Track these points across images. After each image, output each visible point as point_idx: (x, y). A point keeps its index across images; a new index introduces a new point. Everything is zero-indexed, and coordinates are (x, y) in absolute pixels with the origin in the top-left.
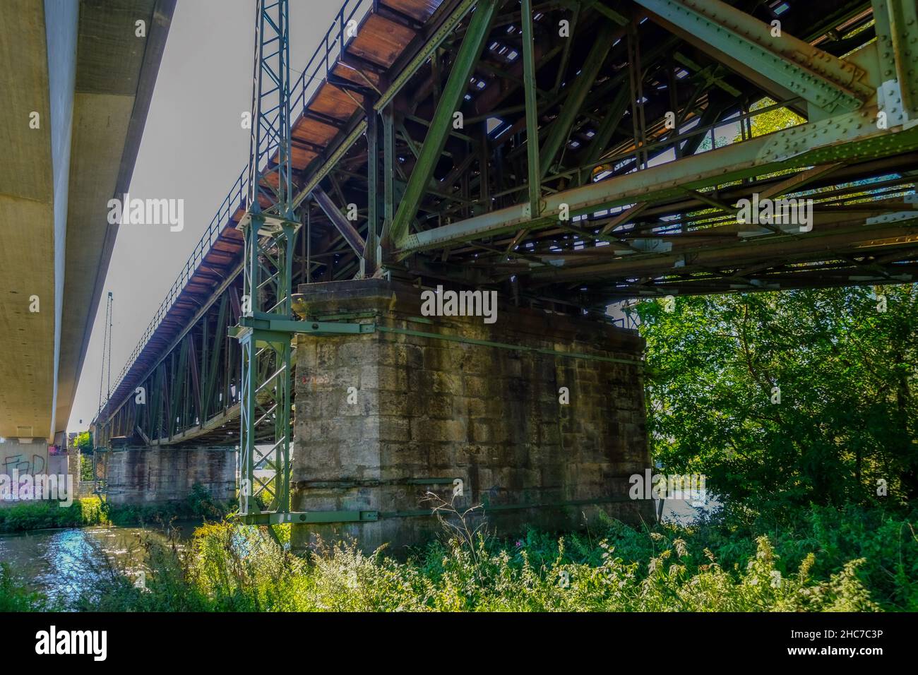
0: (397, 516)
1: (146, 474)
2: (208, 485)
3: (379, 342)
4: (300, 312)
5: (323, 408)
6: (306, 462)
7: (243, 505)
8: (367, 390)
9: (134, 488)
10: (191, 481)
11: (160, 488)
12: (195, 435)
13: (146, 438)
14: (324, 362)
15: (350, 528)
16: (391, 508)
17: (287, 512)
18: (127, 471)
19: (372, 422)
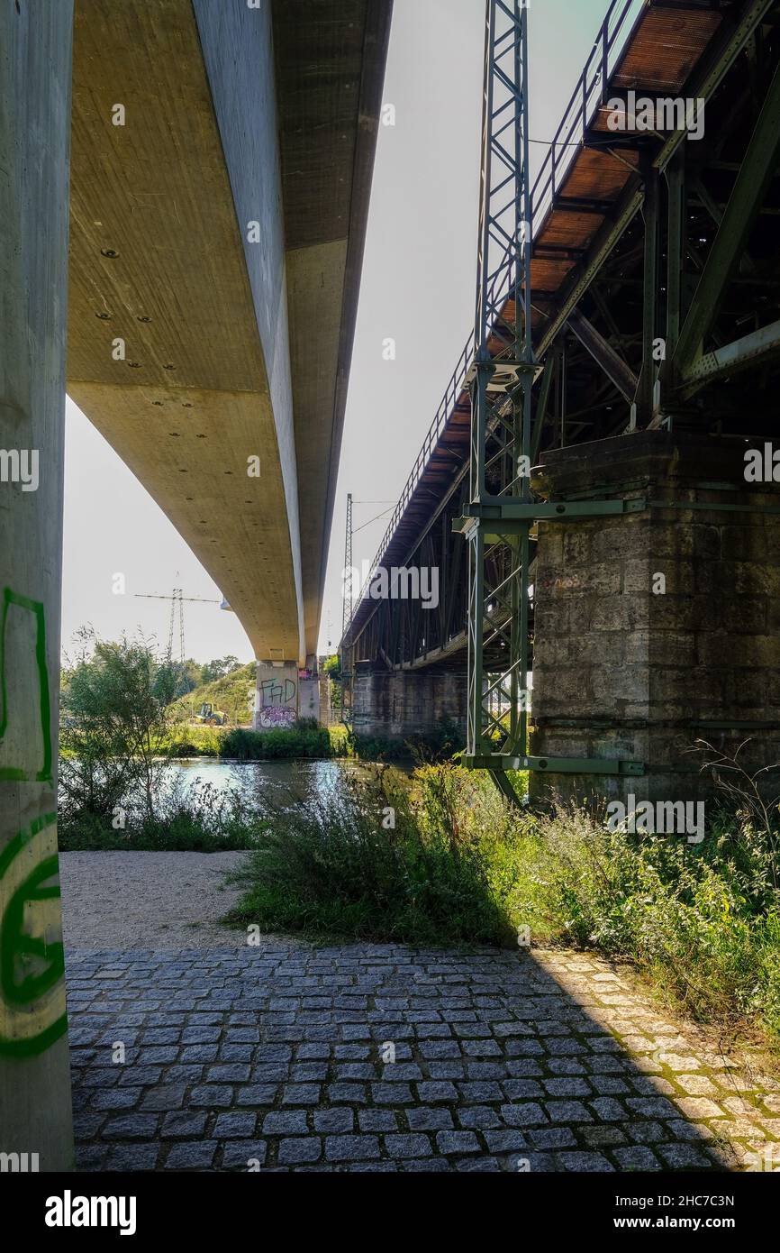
0: (673, 772)
1: (391, 703)
2: (456, 719)
3: (652, 524)
4: (541, 491)
5: (572, 620)
6: (548, 693)
7: (471, 743)
8: (632, 593)
9: (379, 719)
10: (438, 713)
11: (405, 719)
12: (437, 659)
13: (389, 661)
14: (574, 558)
15: (605, 782)
16: (664, 758)
17: (524, 756)
18: (372, 699)
19: (639, 639)
